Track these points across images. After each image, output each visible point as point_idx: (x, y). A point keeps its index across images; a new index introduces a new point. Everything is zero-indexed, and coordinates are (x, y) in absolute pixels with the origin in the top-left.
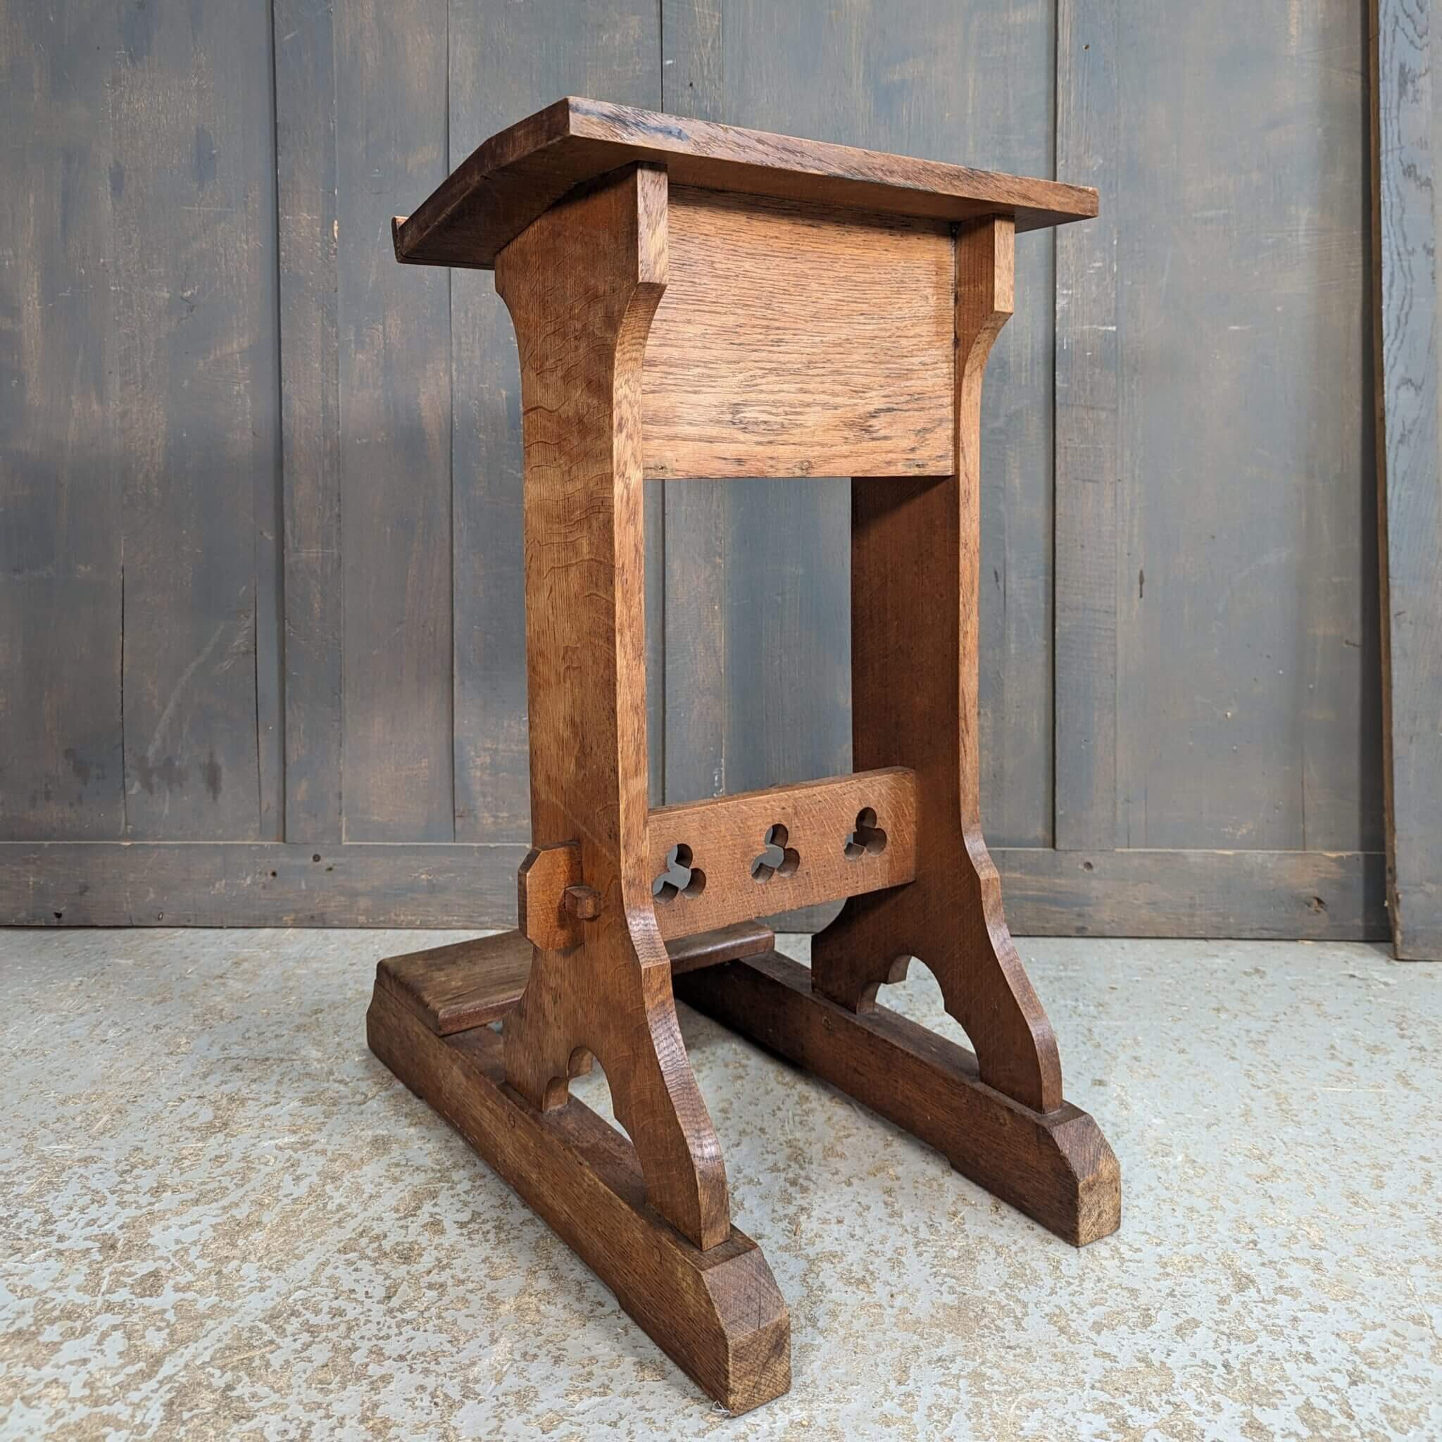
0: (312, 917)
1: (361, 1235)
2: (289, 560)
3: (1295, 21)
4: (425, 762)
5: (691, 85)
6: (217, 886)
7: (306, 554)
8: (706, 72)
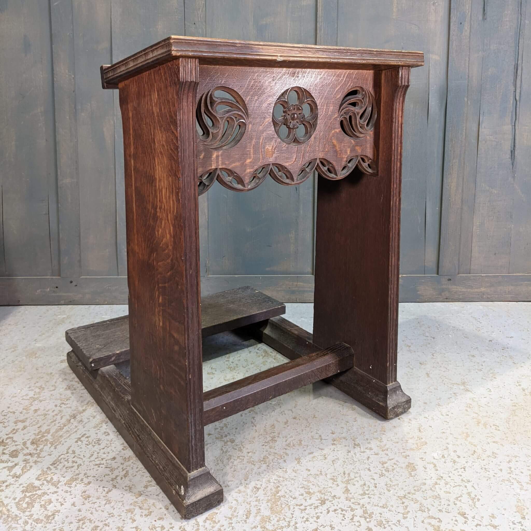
0: (71, 301)
1: (82, 436)
2: (60, 183)
3: (395, 6)
4: (107, 250)
5: (195, 24)
6: (38, 291)
7: (66, 181)
8: (199, 20)
